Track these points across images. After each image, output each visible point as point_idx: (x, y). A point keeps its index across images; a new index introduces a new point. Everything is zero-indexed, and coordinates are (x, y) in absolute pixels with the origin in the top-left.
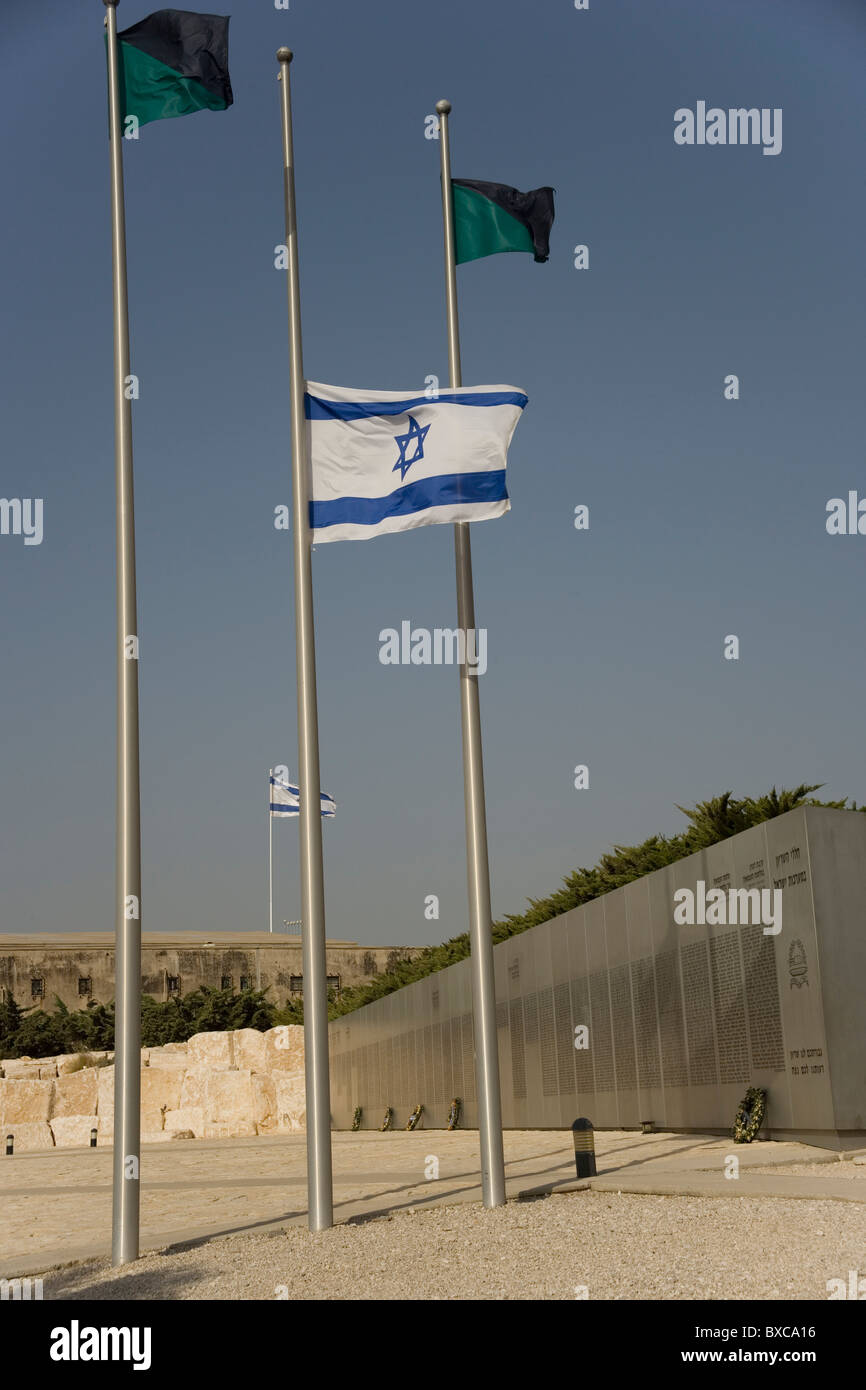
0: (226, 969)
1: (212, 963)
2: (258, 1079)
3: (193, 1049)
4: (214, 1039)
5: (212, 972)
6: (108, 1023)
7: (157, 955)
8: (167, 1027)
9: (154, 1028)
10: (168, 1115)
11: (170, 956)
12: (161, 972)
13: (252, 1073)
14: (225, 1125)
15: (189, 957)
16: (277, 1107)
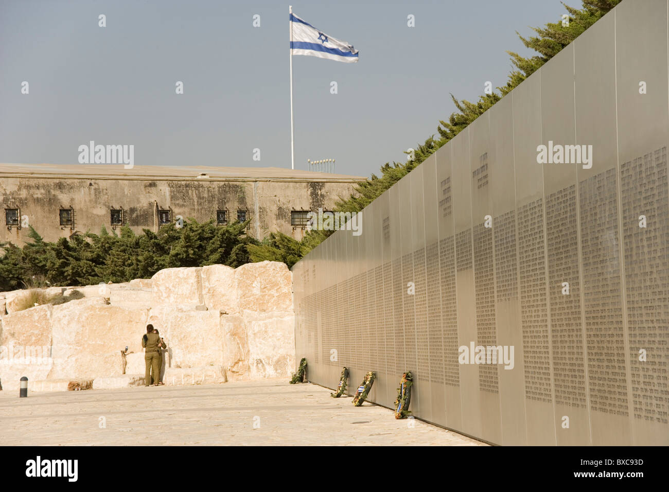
0: (223, 202)
1: (206, 195)
2: (228, 321)
3: (157, 286)
4: (181, 275)
5: (206, 205)
6: (72, 256)
7: (146, 186)
8: (134, 262)
9: (120, 262)
10: (129, 358)
11: (160, 188)
12: (151, 204)
13: (222, 314)
14: (189, 371)
15: (181, 189)
16: (249, 351)
